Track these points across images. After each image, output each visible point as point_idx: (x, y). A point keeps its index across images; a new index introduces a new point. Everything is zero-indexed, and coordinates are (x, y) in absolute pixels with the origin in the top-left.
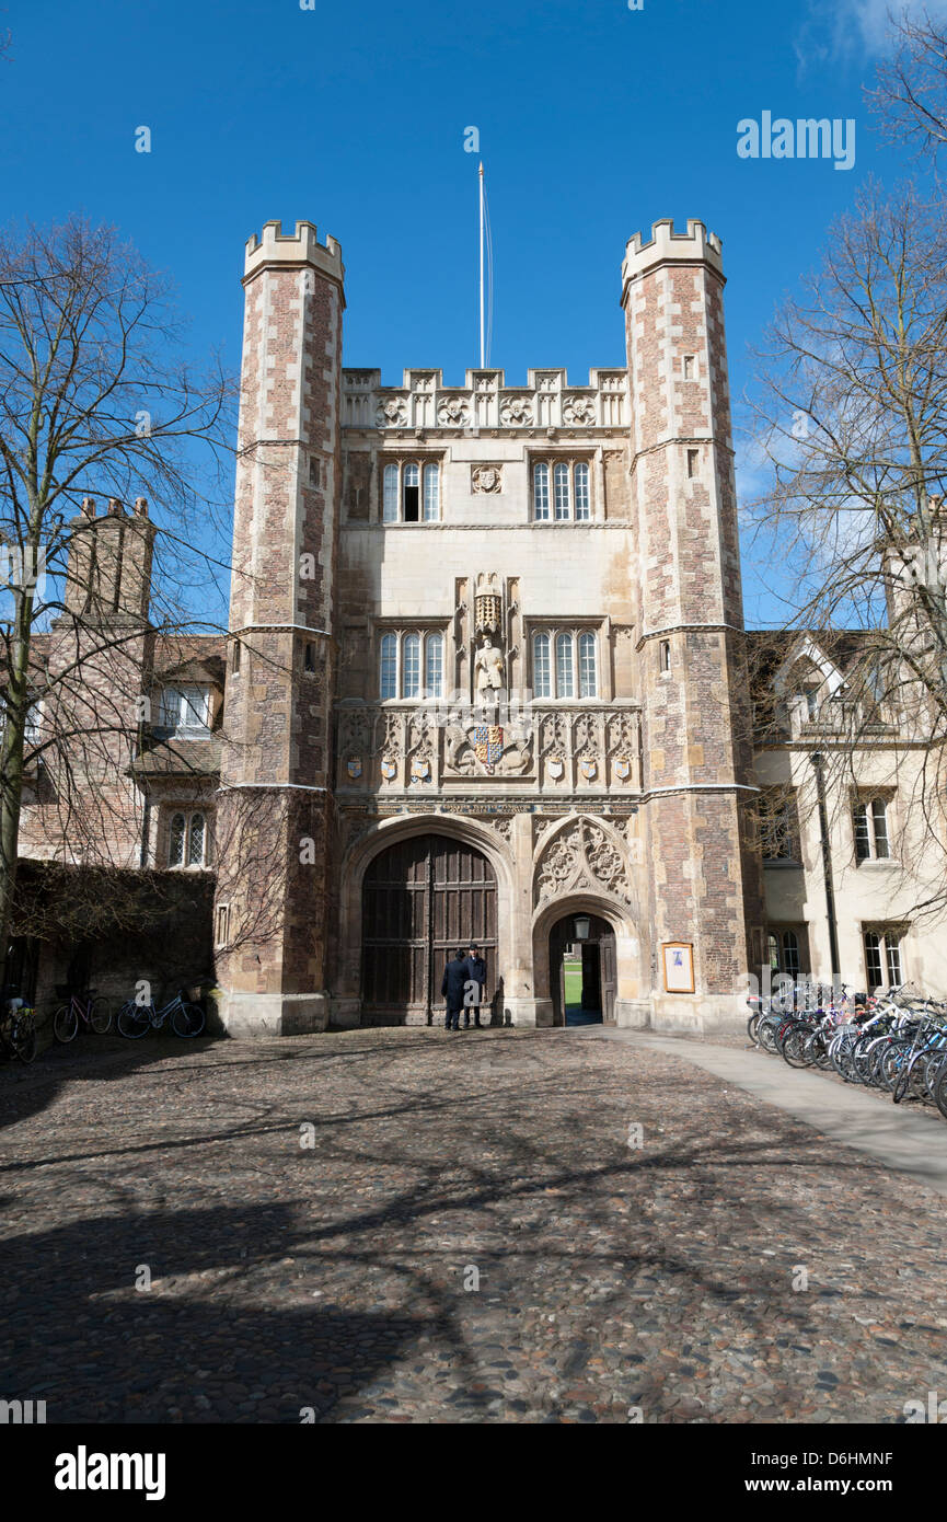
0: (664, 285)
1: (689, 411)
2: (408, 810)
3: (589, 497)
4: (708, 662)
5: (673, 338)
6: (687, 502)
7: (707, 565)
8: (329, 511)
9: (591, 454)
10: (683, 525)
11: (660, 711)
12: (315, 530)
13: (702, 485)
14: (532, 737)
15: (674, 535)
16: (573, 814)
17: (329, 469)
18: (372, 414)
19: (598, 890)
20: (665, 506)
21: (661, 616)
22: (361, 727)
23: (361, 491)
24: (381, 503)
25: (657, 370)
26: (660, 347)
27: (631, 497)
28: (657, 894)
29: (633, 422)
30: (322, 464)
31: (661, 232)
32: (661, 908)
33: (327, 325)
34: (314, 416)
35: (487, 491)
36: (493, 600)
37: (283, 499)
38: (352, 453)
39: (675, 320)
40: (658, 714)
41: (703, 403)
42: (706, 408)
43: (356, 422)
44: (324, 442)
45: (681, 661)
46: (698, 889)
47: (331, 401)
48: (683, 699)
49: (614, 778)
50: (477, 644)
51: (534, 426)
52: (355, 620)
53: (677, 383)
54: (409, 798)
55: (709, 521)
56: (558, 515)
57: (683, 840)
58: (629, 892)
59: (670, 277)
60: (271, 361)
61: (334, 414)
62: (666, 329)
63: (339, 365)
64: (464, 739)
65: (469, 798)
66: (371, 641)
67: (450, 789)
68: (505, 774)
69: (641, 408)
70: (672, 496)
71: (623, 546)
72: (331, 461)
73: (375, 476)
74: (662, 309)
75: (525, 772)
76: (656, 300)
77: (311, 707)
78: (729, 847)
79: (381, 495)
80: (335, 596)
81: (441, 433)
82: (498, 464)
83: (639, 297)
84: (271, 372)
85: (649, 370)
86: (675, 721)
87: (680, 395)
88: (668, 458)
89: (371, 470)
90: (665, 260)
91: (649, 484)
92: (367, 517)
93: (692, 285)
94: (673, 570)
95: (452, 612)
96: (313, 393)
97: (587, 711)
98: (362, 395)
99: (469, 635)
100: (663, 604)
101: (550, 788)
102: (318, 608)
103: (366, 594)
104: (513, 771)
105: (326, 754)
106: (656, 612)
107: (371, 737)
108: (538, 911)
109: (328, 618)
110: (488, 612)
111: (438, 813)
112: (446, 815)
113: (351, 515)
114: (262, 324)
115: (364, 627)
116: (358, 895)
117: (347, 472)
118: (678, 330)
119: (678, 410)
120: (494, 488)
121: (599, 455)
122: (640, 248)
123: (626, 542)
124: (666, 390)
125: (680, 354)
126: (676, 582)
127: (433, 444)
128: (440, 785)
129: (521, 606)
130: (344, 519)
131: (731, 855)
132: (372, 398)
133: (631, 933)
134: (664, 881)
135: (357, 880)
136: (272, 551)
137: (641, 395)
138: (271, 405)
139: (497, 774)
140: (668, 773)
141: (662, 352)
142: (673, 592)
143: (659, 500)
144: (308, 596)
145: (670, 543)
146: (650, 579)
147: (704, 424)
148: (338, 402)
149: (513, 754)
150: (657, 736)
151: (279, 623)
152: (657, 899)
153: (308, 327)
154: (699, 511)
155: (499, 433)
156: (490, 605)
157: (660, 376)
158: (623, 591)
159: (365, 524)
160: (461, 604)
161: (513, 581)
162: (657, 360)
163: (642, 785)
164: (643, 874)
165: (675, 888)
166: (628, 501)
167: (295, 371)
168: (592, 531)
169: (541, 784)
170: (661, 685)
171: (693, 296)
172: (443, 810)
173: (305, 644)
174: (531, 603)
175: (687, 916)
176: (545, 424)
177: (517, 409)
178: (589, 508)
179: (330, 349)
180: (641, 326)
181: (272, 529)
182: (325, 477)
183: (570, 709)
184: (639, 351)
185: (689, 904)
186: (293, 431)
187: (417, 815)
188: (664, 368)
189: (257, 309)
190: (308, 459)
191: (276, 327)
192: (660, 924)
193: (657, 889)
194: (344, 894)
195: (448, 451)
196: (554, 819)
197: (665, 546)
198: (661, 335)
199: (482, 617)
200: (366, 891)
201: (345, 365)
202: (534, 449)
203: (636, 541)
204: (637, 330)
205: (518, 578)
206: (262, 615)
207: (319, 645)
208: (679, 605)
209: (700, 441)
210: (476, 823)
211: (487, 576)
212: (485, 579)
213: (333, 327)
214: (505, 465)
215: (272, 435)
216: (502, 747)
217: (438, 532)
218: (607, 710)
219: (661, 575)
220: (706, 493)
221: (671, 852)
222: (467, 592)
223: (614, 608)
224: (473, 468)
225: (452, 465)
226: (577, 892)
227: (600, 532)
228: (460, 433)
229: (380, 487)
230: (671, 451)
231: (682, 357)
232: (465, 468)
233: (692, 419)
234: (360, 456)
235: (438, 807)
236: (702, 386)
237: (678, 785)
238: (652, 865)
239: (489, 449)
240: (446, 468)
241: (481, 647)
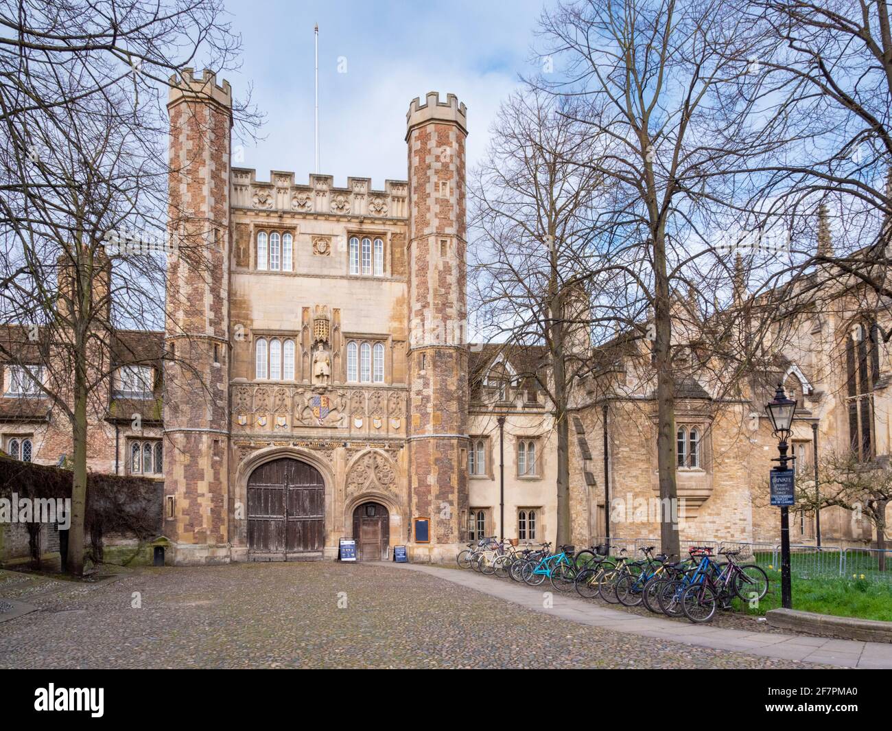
0: (432, 135)
1: (443, 217)
2: (274, 444)
3: (382, 261)
4: (446, 366)
5: (435, 169)
6: (439, 273)
7: (448, 310)
8: (226, 263)
9: (384, 234)
10: (437, 285)
11: (419, 393)
13: (448, 262)
14: (346, 404)
15: (431, 291)
16: (368, 449)
17: (226, 236)
18: (250, 199)
19: (380, 490)
20: (427, 273)
22: (246, 395)
23: (244, 249)
24: (256, 256)
25: (425, 189)
26: (428, 174)
27: (407, 264)
28: (413, 493)
29: (410, 216)
30: (221, 233)
31: (431, 100)
32: (415, 500)
33: (223, 141)
34: (217, 202)
35: (321, 253)
36: (324, 321)
38: (238, 224)
39: (437, 158)
40: (417, 395)
41: (452, 212)
42: (453, 215)
43: (240, 203)
44: (222, 219)
45: (431, 365)
46: (435, 490)
47: (226, 192)
48: (432, 387)
49: (390, 429)
51: (351, 214)
52: (241, 331)
53: (437, 199)
54: (275, 437)
55: (451, 284)
56: (364, 271)
57: (428, 464)
58: (397, 491)
59: (436, 130)
60: (189, 166)
61: (228, 201)
62: (432, 164)
63: (230, 166)
64: (307, 404)
65: (309, 438)
66: (252, 344)
67: (297, 432)
68: (331, 425)
69: (415, 211)
70: (431, 268)
71: (402, 293)
72: (227, 232)
73: (252, 240)
74: (430, 150)
75: (341, 424)
76: (426, 144)
77: (218, 384)
78: (452, 468)
79: (256, 252)
80: (230, 315)
81: (293, 214)
82: (329, 237)
83: (417, 138)
84: (188, 172)
85: (421, 189)
86: (427, 399)
87: (438, 206)
88: (430, 243)
89: (250, 236)
90: (432, 119)
91: (418, 258)
92: (249, 266)
93: (448, 137)
94: (429, 312)
95: (300, 328)
96: (215, 186)
97: (377, 390)
98: (244, 186)
99: (310, 342)
101: (354, 433)
102: (220, 324)
103: (247, 315)
104: (335, 423)
105: (226, 411)
107: (252, 404)
108: (347, 502)
109: (225, 329)
110: (321, 329)
111: (291, 446)
112: (296, 448)
113: (238, 265)
115: (247, 335)
116: (245, 491)
117: (235, 236)
119: (436, 215)
120: (326, 252)
121: (389, 236)
122: (418, 108)
123: (403, 296)
124: (430, 202)
125: (439, 180)
127: (289, 221)
128: (292, 430)
129: (341, 326)
130: (234, 267)
131: (453, 472)
133: (397, 513)
134: (417, 486)
135: (244, 483)
137: (416, 203)
139: (326, 425)
140: (421, 428)
141: (429, 178)
143: (423, 269)
144: (215, 316)
145: (429, 296)
146: (416, 316)
147: (451, 225)
148: (230, 191)
149: (334, 413)
150: (417, 407)
151: (198, 333)
152: (413, 495)
154: (446, 277)
155: (327, 216)
156: (323, 324)
157: (427, 192)
158: (401, 321)
159: (245, 269)
160: (305, 323)
161: (336, 310)
162: (425, 182)
163: (407, 433)
164: (405, 481)
165: (423, 489)
166: (405, 266)
167: (204, 174)
168: (384, 283)
169: (350, 431)
170: (419, 378)
171: (449, 144)
172: (295, 445)
173: (213, 345)
174: (347, 325)
175: (428, 503)
176: (357, 213)
177: (340, 202)
178: (382, 268)
179: (225, 157)
180: (417, 159)
181: (192, 274)
182: (223, 241)
183: (368, 388)
184: (415, 175)
185: (429, 498)
186: (203, 211)
187: (279, 447)
190: (214, 230)
191: (192, 142)
192: (414, 508)
193: (413, 490)
194: (237, 490)
195: (299, 226)
196: (357, 451)
197: (425, 297)
198: (429, 167)
199: (318, 332)
200: (249, 489)
201: (234, 165)
202: (350, 228)
203: (409, 291)
204: (415, 161)
205: (340, 309)
206: (188, 327)
207: (222, 347)
209: (447, 236)
210: (313, 452)
211: (321, 307)
212: (320, 309)
213: (226, 140)
214: (333, 238)
215: (191, 214)
216: (329, 409)
217: (291, 278)
218: (389, 389)
219: (422, 314)
220: (450, 267)
221: (421, 471)
222: (309, 316)
223: (395, 330)
224: (313, 238)
225: (301, 236)
226: (369, 491)
227: (388, 283)
228: (305, 215)
229: (256, 247)
230: (432, 239)
231: (441, 182)
232: (308, 238)
233: (445, 222)
234: (243, 227)
235: (291, 443)
236: (451, 202)
237: (427, 435)
238: (410, 477)
239: (323, 227)
240: (296, 238)
241: (317, 350)
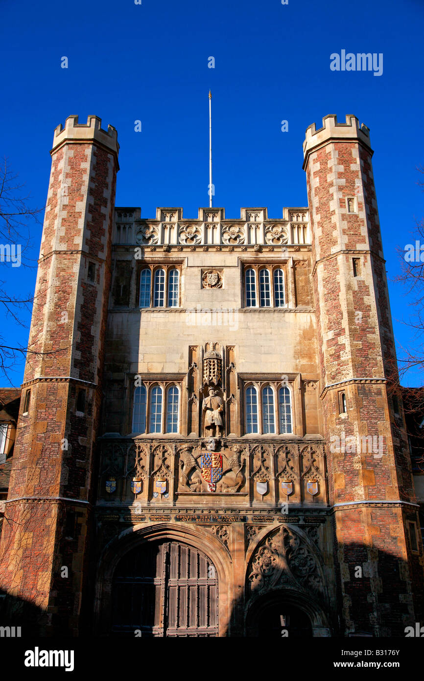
0: (332, 154)
1: (352, 233)
2: (150, 519)
3: (284, 291)
4: (374, 406)
5: (339, 186)
6: (354, 293)
7: (370, 336)
8: (101, 299)
9: (285, 262)
10: (352, 308)
12: (90, 311)
13: (364, 281)
14: (245, 463)
15: (345, 315)
16: (275, 524)
17: (103, 270)
18: (134, 235)
20: (338, 296)
21: (338, 372)
22: (117, 454)
23: (125, 287)
24: (138, 295)
25: (329, 207)
26: (331, 192)
27: (313, 291)
28: (343, 590)
29: (313, 242)
30: (97, 267)
31: (329, 122)
33: (105, 178)
34: (93, 235)
35: (212, 286)
36: (216, 361)
37: (68, 290)
38: (119, 261)
39: (340, 175)
41: (362, 228)
42: (364, 231)
43: (122, 242)
44: (100, 252)
45: (354, 406)
46: (376, 586)
47: (106, 227)
49: (306, 495)
50: (204, 393)
51: (245, 244)
52: (116, 376)
53: (343, 215)
54: (151, 509)
55: (370, 306)
56: (262, 304)
57: (362, 545)
58: (320, 588)
59: (336, 149)
60: (66, 201)
61: (107, 235)
62: (334, 181)
63: (113, 204)
64: (193, 463)
65: (197, 509)
66: (127, 391)
67: (182, 502)
68: (224, 491)
69: (318, 232)
70: (343, 289)
71: (309, 324)
72: (104, 265)
73: (134, 276)
74: (331, 168)
75: (238, 490)
76: (327, 163)
77: (80, 438)
79: (138, 290)
80: (103, 358)
81: (182, 248)
82: (220, 269)
83: (315, 161)
84: (65, 207)
85: (323, 207)
87: (345, 222)
88: (338, 264)
89: (132, 272)
90: (331, 139)
91: (326, 281)
92: (127, 304)
93: (351, 154)
94: (345, 340)
95: (185, 370)
96: (93, 221)
97: (285, 443)
98: (127, 224)
99: (198, 387)
100: (339, 365)
101: (258, 502)
102: (88, 366)
103: (125, 357)
104: (230, 489)
105: (89, 474)
106: (334, 369)
107: (124, 462)
109: (96, 373)
110: (212, 371)
111: (172, 522)
113: (117, 303)
114: (61, 177)
115: (123, 381)
117: (115, 274)
118: (343, 181)
119: (344, 232)
120: (218, 284)
121: (290, 263)
122: (315, 132)
123: (311, 321)
124: (336, 219)
125: (344, 196)
126: (348, 348)
127: (174, 255)
128: (175, 499)
129: (236, 366)
130: (112, 305)
132: (134, 226)
134: (348, 580)
136: (58, 325)
137: (319, 223)
138: (64, 228)
139: (218, 492)
140: (347, 492)
141: (332, 195)
142: (346, 356)
143: (333, 293)
144: (82, 357)
145: (343, 321)
146: (329, 346)
147: (363, 241)
148: (110, 227)
149: (230, 475)
150: (338, 463)
151: (59, 375)
152: (344, 594)
153: (92, 179)
154: (363, 299)
155: (221, 248)
156: (214, 365)
157: (331, 210)
158: (310, 357)
159: (126, 308)
160: (193, 364)
161: (228, 350)
162: (329, 200)
163: (328, 501)
164: (331, 573)
165: (358, 585)
166: (312, 294)
167: (81, 206)
168: (287, 314)
169: (251, 500)
170: (340, 424)
171: (353, 161)
172: (177, 520)
173: (77, 391)
174: (243, 364)
175: (370, 608)
176: (253, 243)
177: (233, 233)
178: (284, 299)
179: (107, 194)
180: (317, 179)
181: (58, 310)
182: (99, 276)
183: (273, 441)
184: (316, 195)
186: (78, 245)
187: (156, 523)
188: (334, 205)
189: (59, 169)
190: (88, 264)
191: (70, 179)
192: (348, 617)
193: (343, 586)
194: (99, 586)
195: (186, 260)
196: (261, 527)
197: (339, 323)
198: (331, 185)
199: (208, 373)
200: (115, 585)
201: (117, 205)
202: (245, 259)
203: (318, 321)
204: (315, 182)
205: (234, 347)
206: (48, 370)
207: (88, 392)
208: (351, 364)
209: (360, 252)
211: (212, 345)
212: (210, 347)
213: (109, 180)
214: (225, 270)
215: (63, 247)
216: (222, 470)
217: (177, 314)
218: (300, 442)
219: (337, 344)
220: (367, 287)
221: (352, 555)
222: (197, 355)
223: (303, 368)
224: (202, 272)
225: (189, 269)
226: (280, 587)
227: (292, 314)
228: (194, 249)
229: (138, 284)
230: (341, 258)
231: (346, 198)
232: (197, 271)
233: (355, 238)
234: (124, 264)
235: (173, 516)
236: (360, 217)
237: (357, 501)
238: (337, 566)
239: (213, 259)
240: (183, 272)
241: (207, 395)
